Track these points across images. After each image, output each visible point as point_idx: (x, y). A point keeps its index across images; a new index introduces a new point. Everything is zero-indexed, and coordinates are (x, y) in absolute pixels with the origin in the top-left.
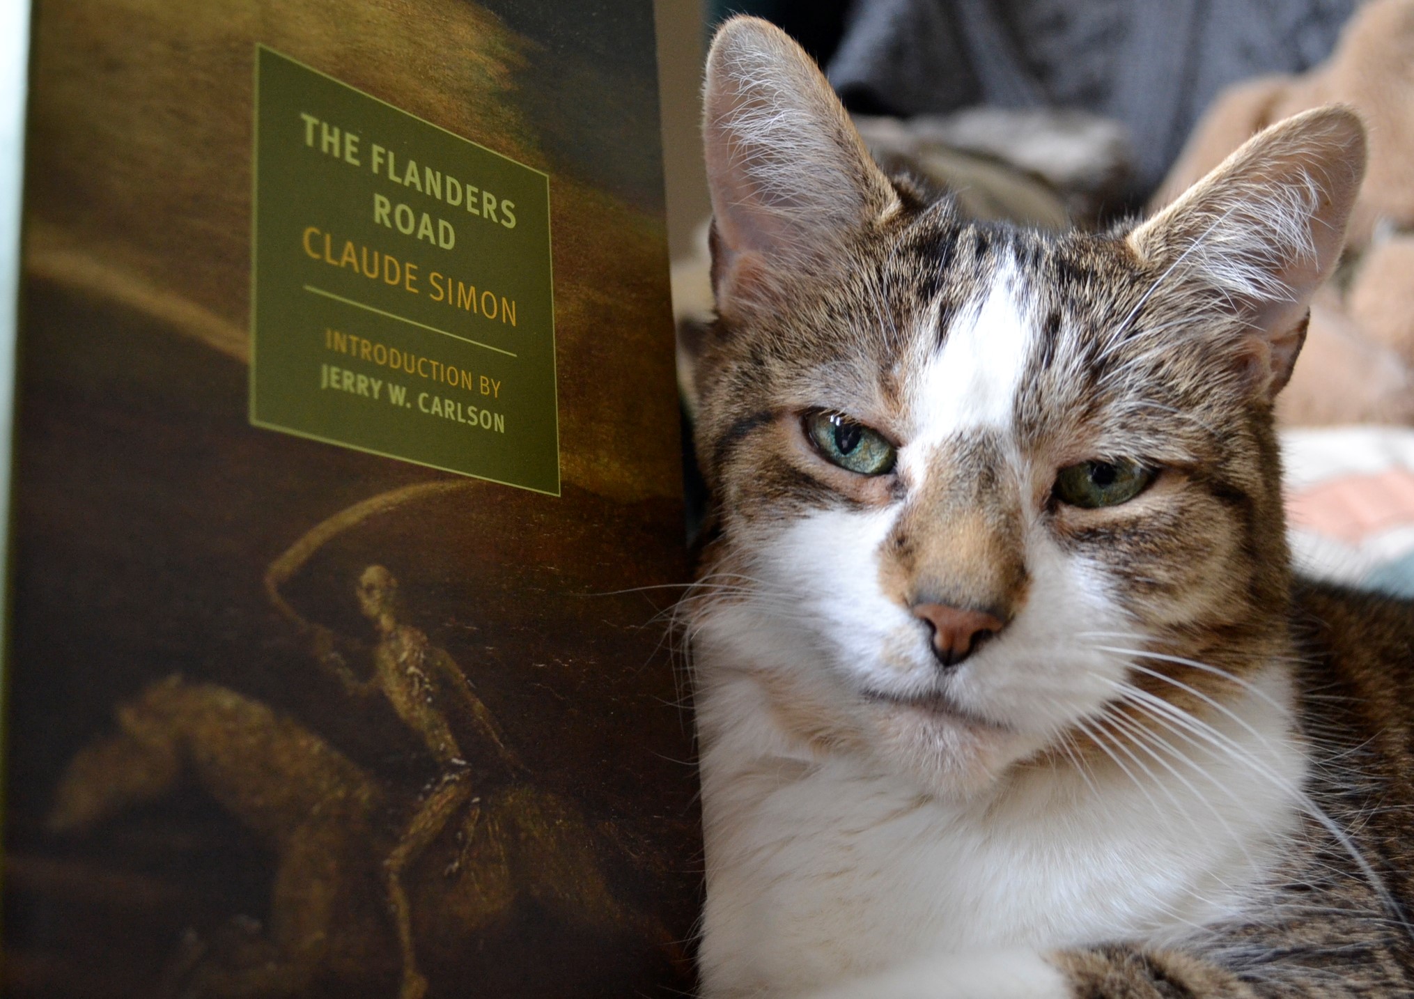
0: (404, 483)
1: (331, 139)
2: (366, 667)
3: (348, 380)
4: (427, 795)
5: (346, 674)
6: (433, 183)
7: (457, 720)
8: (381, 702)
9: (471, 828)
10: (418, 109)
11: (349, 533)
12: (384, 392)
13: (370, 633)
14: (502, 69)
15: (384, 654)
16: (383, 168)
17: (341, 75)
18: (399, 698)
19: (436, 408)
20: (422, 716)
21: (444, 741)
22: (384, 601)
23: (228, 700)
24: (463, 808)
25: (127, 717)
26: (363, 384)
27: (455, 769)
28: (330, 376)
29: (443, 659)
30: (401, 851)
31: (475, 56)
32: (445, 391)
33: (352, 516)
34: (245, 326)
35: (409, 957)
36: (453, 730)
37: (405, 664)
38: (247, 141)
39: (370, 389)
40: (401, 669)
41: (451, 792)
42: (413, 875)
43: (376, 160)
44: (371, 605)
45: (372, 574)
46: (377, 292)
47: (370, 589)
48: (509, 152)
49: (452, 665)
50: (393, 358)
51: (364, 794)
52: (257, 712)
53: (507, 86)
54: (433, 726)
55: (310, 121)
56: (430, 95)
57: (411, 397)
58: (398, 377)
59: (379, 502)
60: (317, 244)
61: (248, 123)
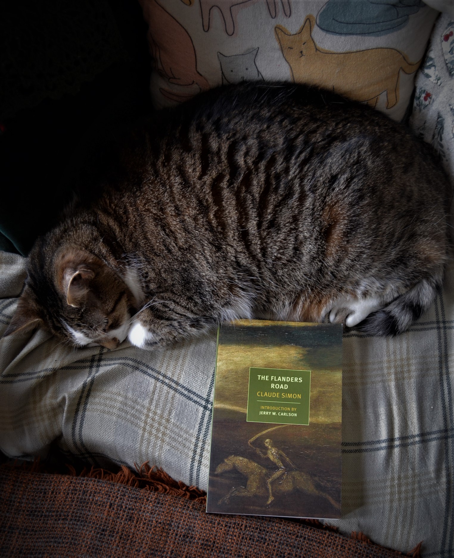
0: (274, 427)
1: (263, 378)
2: (266, 454)
3: (264, 413)
4: (276, 472)
5: (262, 455)
6: (284, 379)
7: (283, 461)
8: (268, 459)
9: (285, 477)
10: (282, 368)
11: (264, 435)
12: (271, 414)
13: (267, 449)
14: (302, 355)
15: (269, 452)
16: (273, 379)
17: (266, 367)
18: (271, 458)
19: (282, 414)
20: (276, 461)
21: (280, 464)
22: (269, 444)
23: (241, 458)
24: (284, 474)
25: (226, 460)
26: (267, 413)
27: (282, 468)
28: (261, 413)
29: (281, 452)
30: (270, 479)
31: (295, 355)
32: (283, 412)
33: (264, 432)
34: (246, 408)
35: (271, 494)
36: (282, 463)
37: (273, 453)
38: (248, 382)
39: (269, 413)
40: (272, 454)
41: (281, 471)
42: (272, 483)
43: (272, 378)
44: (267, 445)
45: (267, 440)
46: (272, 399)
47: (267, 442)
48: (301, 369)
49: (282, 453)
50: (274, 408)
51: (264, 471)
52: (246, 460)
53: (302, 358)
54: (278, 462)
55: (259, 376)
56: (284, 365)
57: (277, 413)
58: (274, 411)
59: (269, 430)
60: (260, 394)
61: (248, 379)
